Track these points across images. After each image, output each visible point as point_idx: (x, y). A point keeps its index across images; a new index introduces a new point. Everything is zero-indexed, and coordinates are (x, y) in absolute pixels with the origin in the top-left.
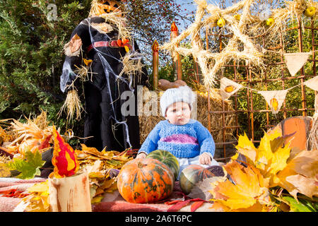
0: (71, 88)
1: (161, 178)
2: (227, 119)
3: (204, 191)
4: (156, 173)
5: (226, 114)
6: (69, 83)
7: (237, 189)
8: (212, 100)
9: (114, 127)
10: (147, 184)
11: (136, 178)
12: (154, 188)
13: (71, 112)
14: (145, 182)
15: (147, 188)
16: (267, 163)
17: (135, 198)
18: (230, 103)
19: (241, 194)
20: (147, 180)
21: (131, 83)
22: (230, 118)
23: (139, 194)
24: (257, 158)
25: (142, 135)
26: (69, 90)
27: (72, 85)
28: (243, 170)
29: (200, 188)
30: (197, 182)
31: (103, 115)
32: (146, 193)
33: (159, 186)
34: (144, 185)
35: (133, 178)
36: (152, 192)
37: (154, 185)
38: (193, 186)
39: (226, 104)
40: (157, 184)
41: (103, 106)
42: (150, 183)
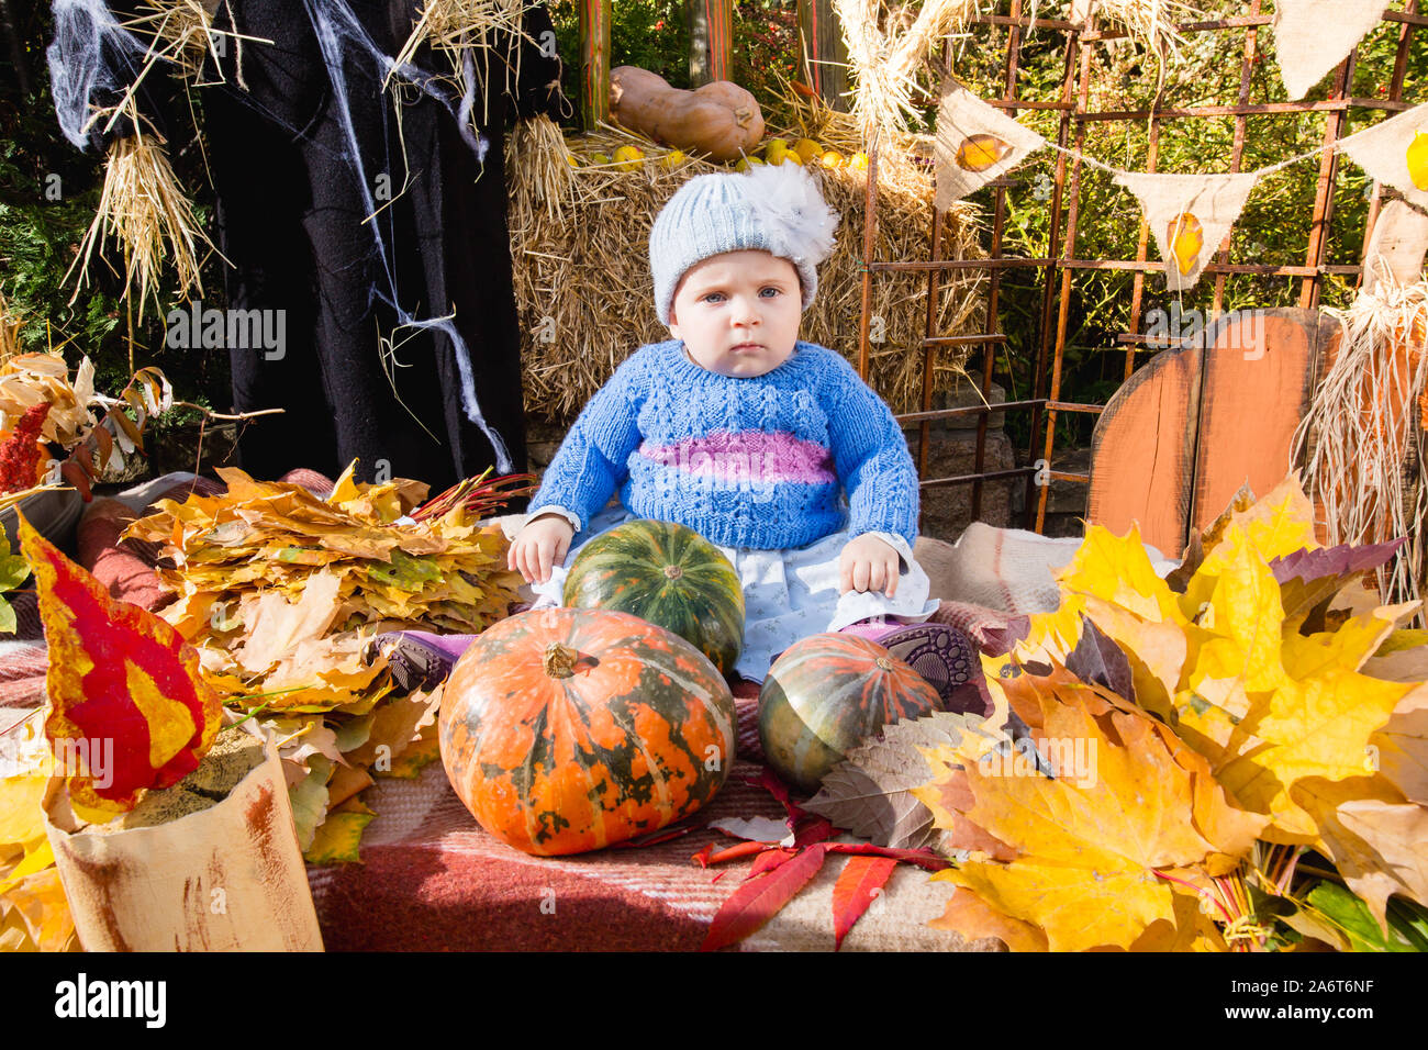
0: (125, 121)
1: (676, 739)
2: (949, 296)
3: (888, 788)
4: (645, 714)
5: (945, 275)
6: (105, 97)
7: (1066, 804)
8: (883, 203)
9: (387, 347)
10: (602, 768)
11: (541, 740)
12: (641, 788)
13: (142, 260)
14: (589, 761)
15: (601, 788)
16: (1241, 714)
17: (542, 836)
18: (968, 215)
19: (1087, 836)
20: (601, 751)
21: (468, 102)
22: (960, 295)
23: (561, 822)
24: (1187, 670)
25: (533, 369)
26: (111, 138)
27: (127, 105)
28: (1105, 724)
29: (870, 772)
30: (855, 740)
31: (327, 283)
32: (599, 815)
33: (666, 777)
34: (589, 777)
35: (526, 737)
36: (630, 807)
37: (636, 774)
38: (835, 761)
39: (951, 221)
40: (654, 769)
41: (318, 228)
42: (620, 762)
